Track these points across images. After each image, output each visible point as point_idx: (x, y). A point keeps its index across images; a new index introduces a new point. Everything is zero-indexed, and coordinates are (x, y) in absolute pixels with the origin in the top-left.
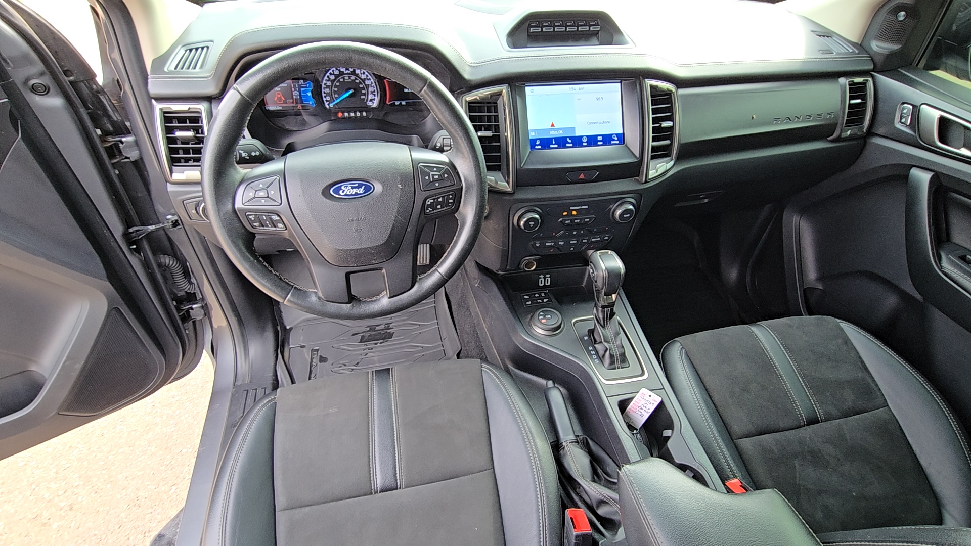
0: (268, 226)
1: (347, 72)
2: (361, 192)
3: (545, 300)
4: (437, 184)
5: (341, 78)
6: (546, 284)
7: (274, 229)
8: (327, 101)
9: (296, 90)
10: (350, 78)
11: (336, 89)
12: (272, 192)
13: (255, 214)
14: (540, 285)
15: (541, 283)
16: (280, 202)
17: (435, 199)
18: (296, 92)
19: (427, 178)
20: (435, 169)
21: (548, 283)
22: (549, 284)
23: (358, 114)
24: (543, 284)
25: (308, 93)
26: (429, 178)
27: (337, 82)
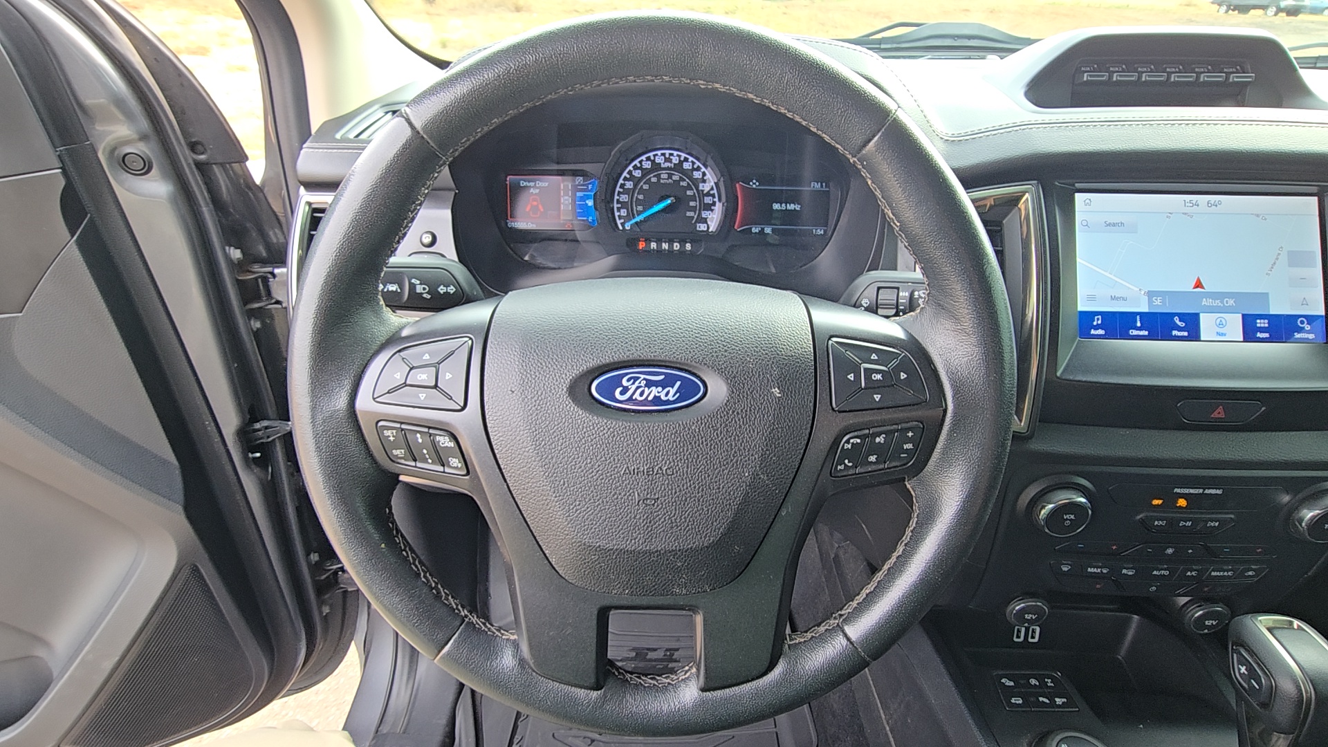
0: (425, 461)
1: (667, 164)
2: (670, 397)
3: (1059, 701)
4: (877, 397)
5: (654, 176)
6: (1030, 640)
7: (441, 469)
8: (620, 217)
9: (568, 195)
10: (670, 176)
11: (641, 197)
12: (448, 376)
13: (398, 425)
14: (1015, 640)
15: (1018, 637)
16: (462, 404)
17: (866, 436)
18: (567, 198)
19: (851, 377)
20: (874, 357)
21: (1033, 637)
22: (1036, 640)
23: (676, 246)
24: (1022, 639)
25: (587, 202)
26: (858, 377)
27: (644, 183)
